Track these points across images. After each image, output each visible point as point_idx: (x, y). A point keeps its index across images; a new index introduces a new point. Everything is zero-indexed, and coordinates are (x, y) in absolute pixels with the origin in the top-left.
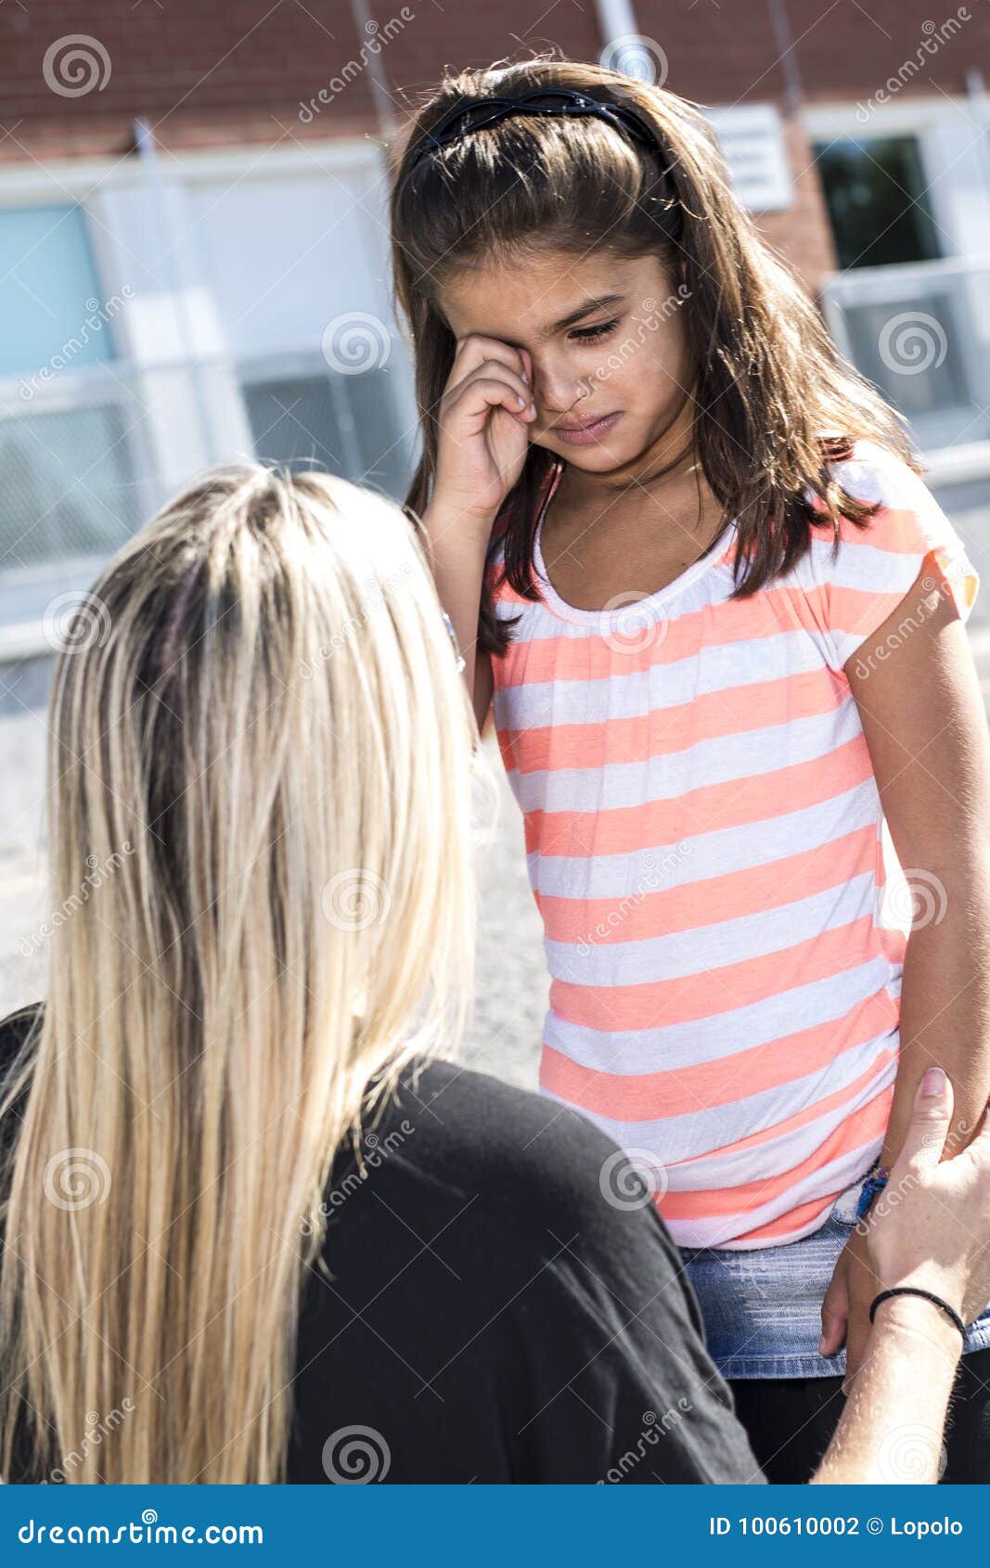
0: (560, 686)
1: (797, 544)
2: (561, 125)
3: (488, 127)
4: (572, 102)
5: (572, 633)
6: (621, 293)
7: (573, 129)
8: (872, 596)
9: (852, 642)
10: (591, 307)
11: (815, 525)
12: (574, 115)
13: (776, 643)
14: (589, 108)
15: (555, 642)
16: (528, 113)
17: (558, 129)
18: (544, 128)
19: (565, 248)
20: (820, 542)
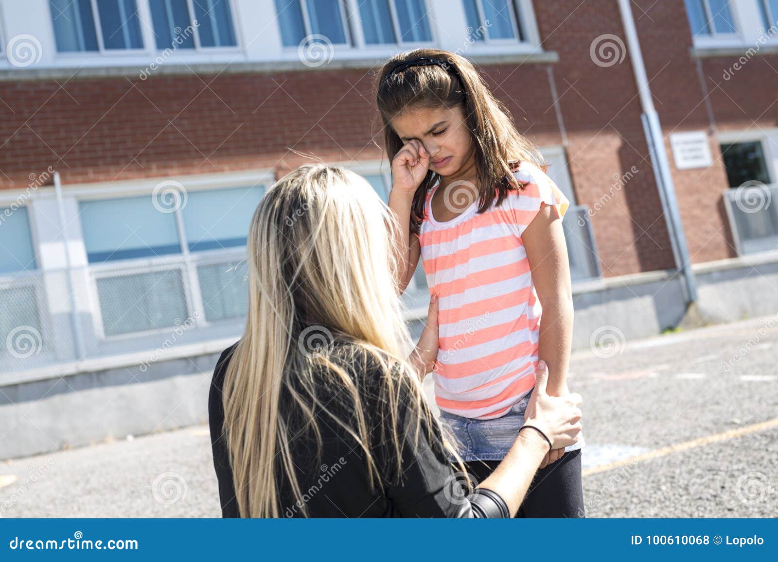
0: (433, 245)
1: (503, 196)
2: (425, 69)
3: (402, 71)
4: (429, 61)
5: (437, 229)
6: (447, 120)
7: (428, 70)
8: (529, 212)
9: (523, 228)
10: (437, 125)
11: (511, 191)
12: (428, 65)
13: (495, 227)
14: (434, 63)
15: (431, 233)
16: (414, 66)
17: (423, 70)
18: (419, 70)
19: (428, 107)
20: (512, 196)
